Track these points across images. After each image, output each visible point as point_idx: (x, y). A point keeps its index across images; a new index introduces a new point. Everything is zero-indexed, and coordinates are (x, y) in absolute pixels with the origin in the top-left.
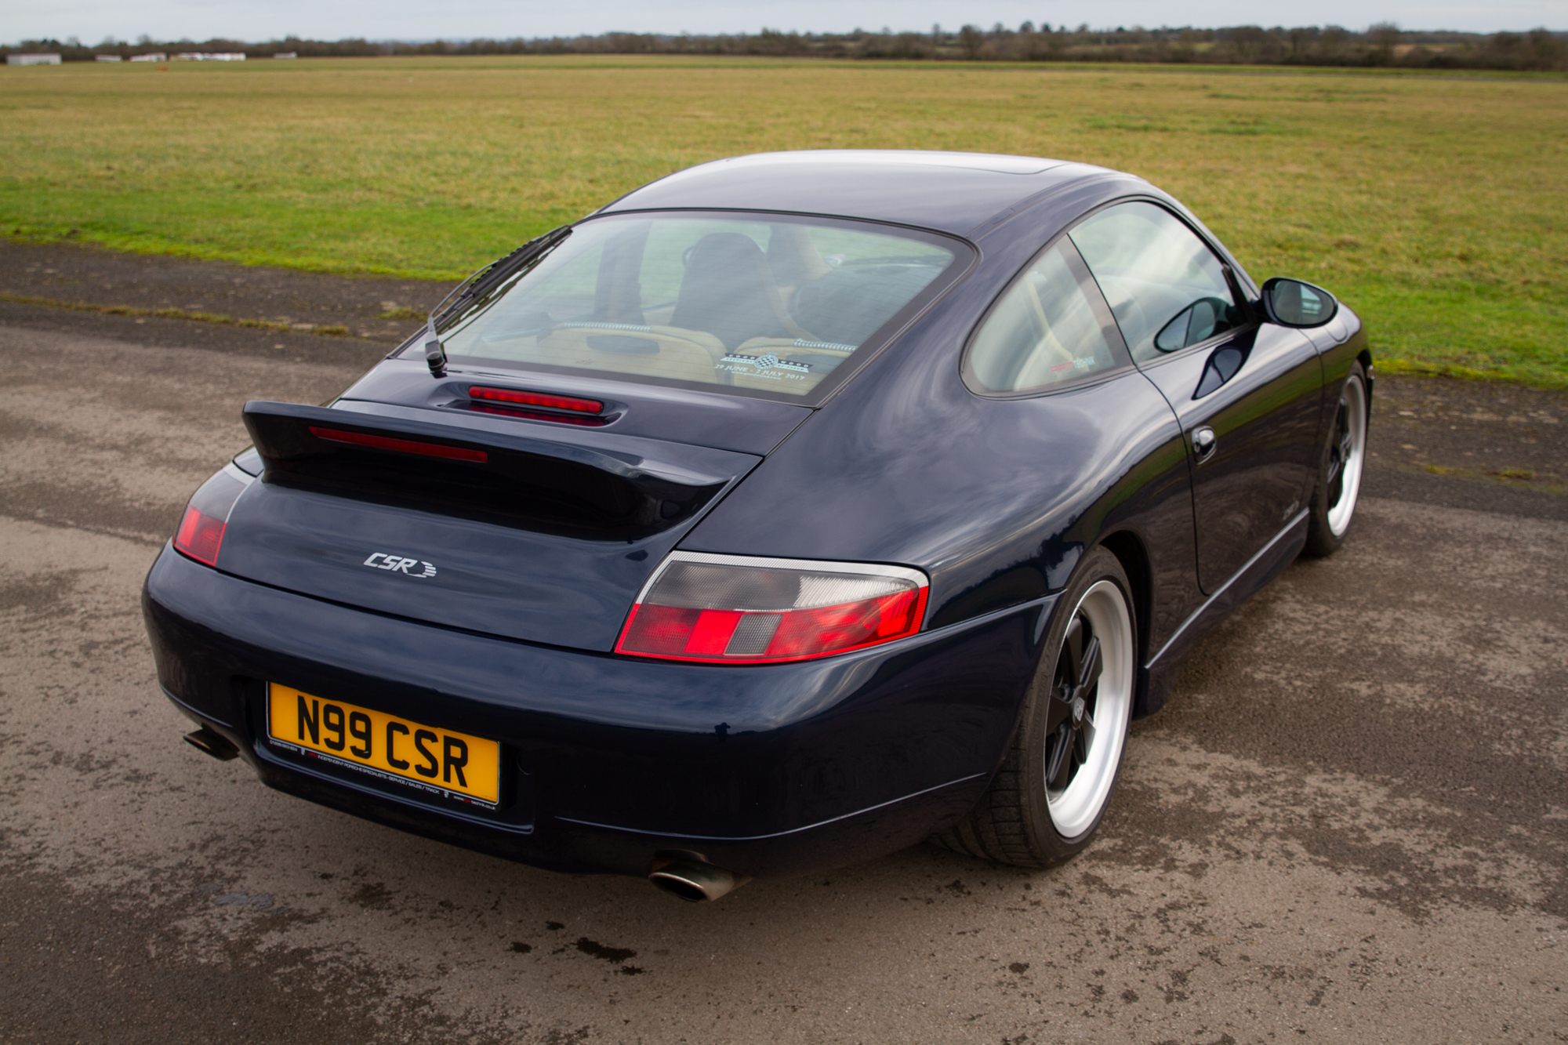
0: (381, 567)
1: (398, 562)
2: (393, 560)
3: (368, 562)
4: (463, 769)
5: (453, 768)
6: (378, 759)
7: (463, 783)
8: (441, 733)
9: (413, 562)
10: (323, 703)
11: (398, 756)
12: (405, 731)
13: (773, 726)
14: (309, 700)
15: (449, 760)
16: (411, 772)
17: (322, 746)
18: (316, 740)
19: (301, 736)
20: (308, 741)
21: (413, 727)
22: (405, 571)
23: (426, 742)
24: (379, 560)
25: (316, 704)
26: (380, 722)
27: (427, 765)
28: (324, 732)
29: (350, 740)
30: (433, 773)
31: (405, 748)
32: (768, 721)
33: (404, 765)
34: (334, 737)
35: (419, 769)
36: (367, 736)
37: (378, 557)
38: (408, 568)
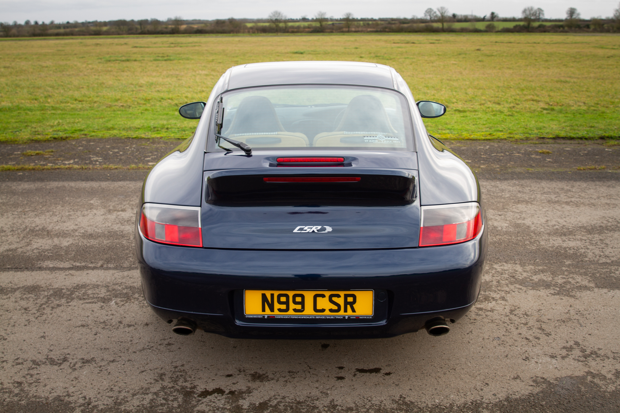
0: (302, 231)
1: (311, 228)
2: (308, 228)
3: (296, 231)
4: (354, 305)
5: (349, 306)
6: (309, 311)
7: (354, 311)
8: (342, 293)
9: (319, 227)
10: (276, 293)
11: (319, 307)
12: (323, 296)
13: (467, 266)
14: (268, 294)
15: (346, 303)
16: (327, 313)
17: (276, 312)
18: (272, 310)
19: (264, 310)
20: (268, 312)
21: (327, 294)
22: (316, 231)
23: (334, 299)
24: (300, 229)
25: (272, 295)
26: (309, 296)
27: (335, 308)
28: (277, 306)
29: (292, 306)
30: (339, 310)
31: (324, 303)
32: (465, 264)
33: (323, 310)
34: (284, 307)
35: (331, 310)
36: (302, 303)
37: (300, 228)
38: (317, 230)
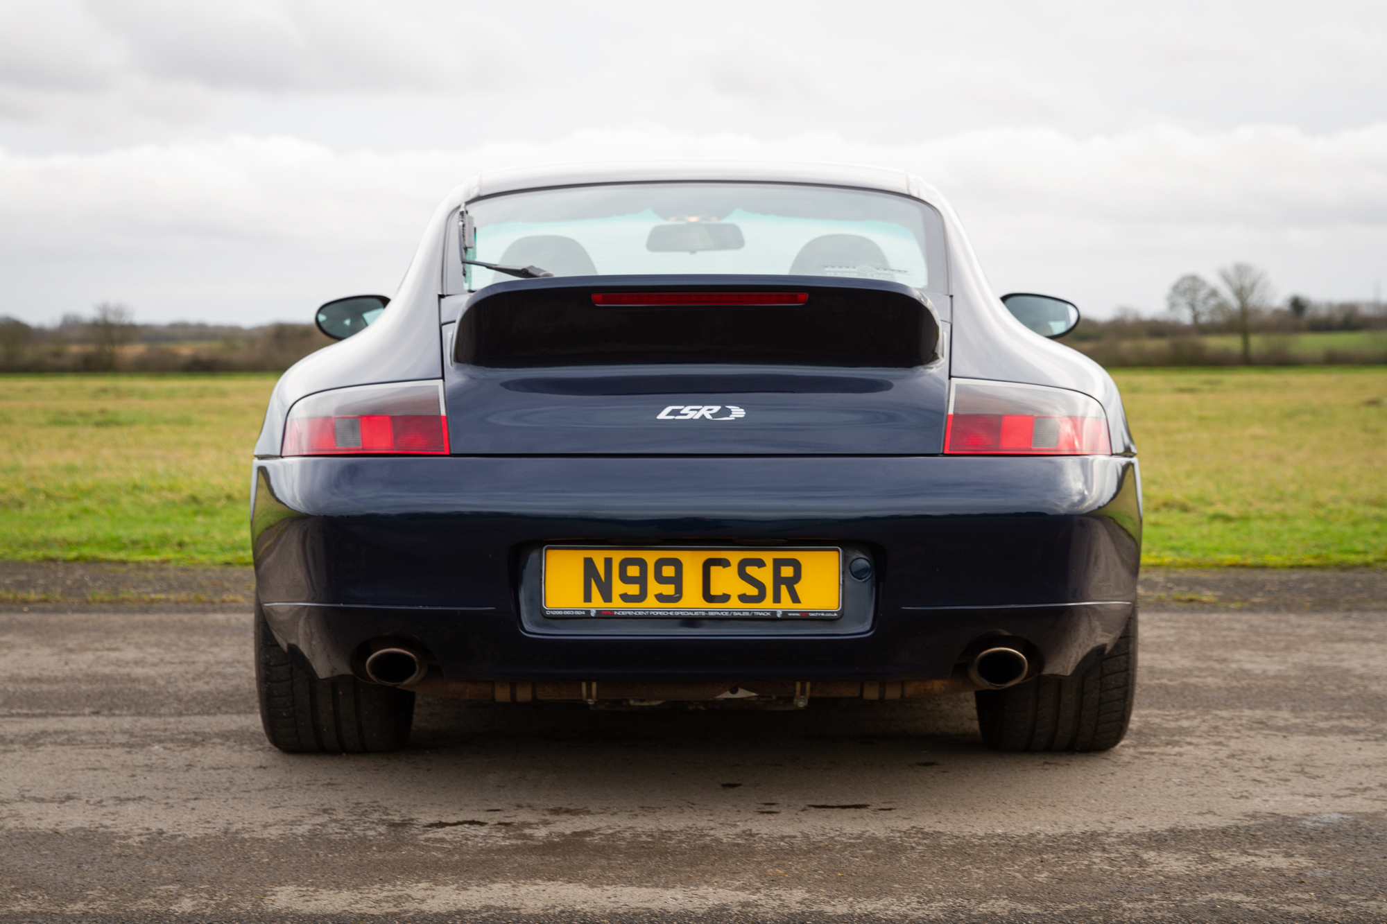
0: (678, 417)
1: (698, 410)
2: (692, 410)
3: (663, 415)
4: (796, 586)
5: (784, 588)
6: (693, 600)
7: (795, 598)
8: (768, 557)
9: (716, 409)
10: (618, 556)
11: (715, 590)
12: (724, 563)
14: (599, 557)
15: (778, 580)
16: (734, 603)
17: (617, 604)
18: (607, 597)
19: (588, 598)
20: (597, 601)
21: (735, 557)
22: (709, 417)
23: (751, 570)
24: (673, 413)
25: (608, 562)
26: (692, 561)
27: (753, 591)
28: (618, 587)
29: (654, 587)
30: (760, 598)
31: (726, 581)
33: (725, 598)
34: (634, 589)
35: (744, 598)
36: (677, 581)
37: (673, 410)
38: (711, 414)
